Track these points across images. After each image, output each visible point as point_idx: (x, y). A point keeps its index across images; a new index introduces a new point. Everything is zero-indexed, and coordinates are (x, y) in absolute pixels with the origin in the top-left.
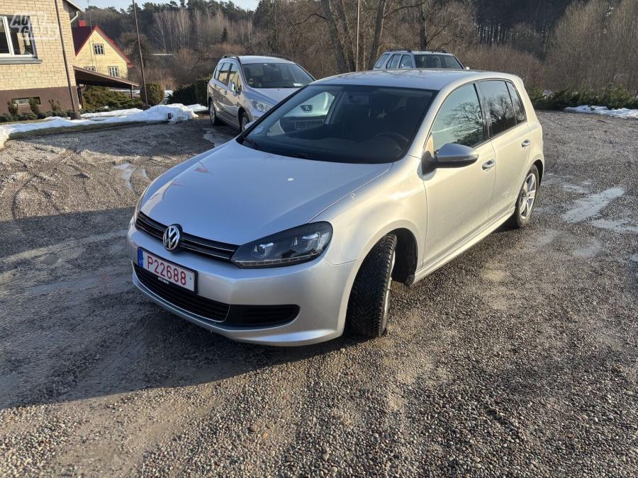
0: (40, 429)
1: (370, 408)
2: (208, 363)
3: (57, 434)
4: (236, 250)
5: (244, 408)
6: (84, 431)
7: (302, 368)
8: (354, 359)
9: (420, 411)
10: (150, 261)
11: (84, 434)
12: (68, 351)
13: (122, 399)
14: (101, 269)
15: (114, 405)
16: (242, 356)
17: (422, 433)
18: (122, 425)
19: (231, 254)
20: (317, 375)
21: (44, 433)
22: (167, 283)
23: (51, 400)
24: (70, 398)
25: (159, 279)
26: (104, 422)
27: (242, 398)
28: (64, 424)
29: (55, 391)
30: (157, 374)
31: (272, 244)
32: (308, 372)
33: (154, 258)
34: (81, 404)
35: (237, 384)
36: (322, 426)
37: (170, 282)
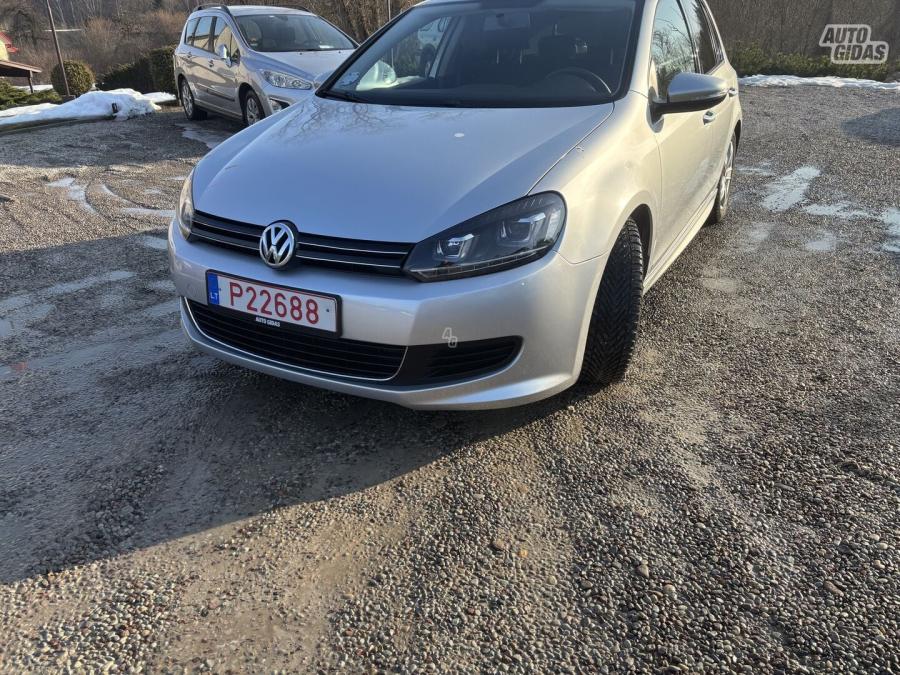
0: (107, 605)
1: (666, 486)
2: (363, 453)
3: (145, 609)
4: (410, 252)
5: (464, 514)
6: (194, 595)
7: (523, 442)
8: (594, 419)
9: (744, 480)
10: (236, 290)
11: (198, 601)
12: (101, 466)
13: (240, 531)
14: (98, 332)
15: (230, 543)
16: (415, 436)
17: (768, 511)
18: (263, 574)
19: (402, 260)
20: (554, 449)
21: (119, 611)
22: (278, 325)
23: (106, 552)
24: (140, 544)
25: (257, 320)
26: (227, 574)
27: (451, 500)
28: (151, 588)
29: (106, 536)
30: (283, 482)
31: (470, 236)
32: (536, 447)
33: (244, 285)
34: (168, 550)
35: (431, 478)
36: (608, 524)
37: (281, 323)
